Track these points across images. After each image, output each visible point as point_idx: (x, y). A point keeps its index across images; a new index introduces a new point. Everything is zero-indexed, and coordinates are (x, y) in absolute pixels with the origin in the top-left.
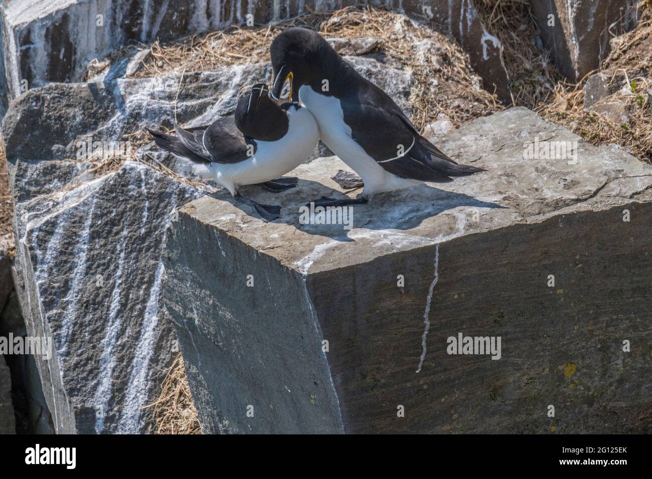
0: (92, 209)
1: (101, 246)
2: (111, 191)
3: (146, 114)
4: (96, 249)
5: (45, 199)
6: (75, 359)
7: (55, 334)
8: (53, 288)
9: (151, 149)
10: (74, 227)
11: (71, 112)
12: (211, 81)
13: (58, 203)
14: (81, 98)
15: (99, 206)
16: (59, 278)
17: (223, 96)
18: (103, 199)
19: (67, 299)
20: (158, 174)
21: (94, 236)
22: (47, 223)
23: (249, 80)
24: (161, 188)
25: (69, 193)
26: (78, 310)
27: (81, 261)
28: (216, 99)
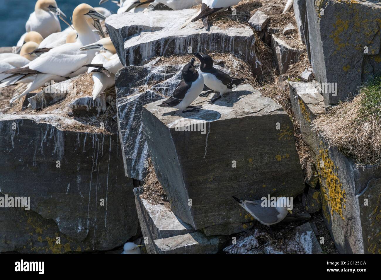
1: (138, 113)
2: (142, 98)
3: (156, 76)
5: (125, 98)
6: (128, 144)
7: (123, 137)
8: (124, 123)
9: (155, 86)
10: (131, 107)
11: (135, 74)
12: (175, 68)
13: (128, 100)
14: (138, 70)
15: (138, 101)
16: (126, 121)
17: (178, 73)
18: (140, 100)
19: (127, 127)
20: (156, 93)
21: (136, 110)
22: (124, 105)
24: (157, 98)
25: (131, 97)
26: (130, 130)
27: (132, 117)
28: (176, 74)
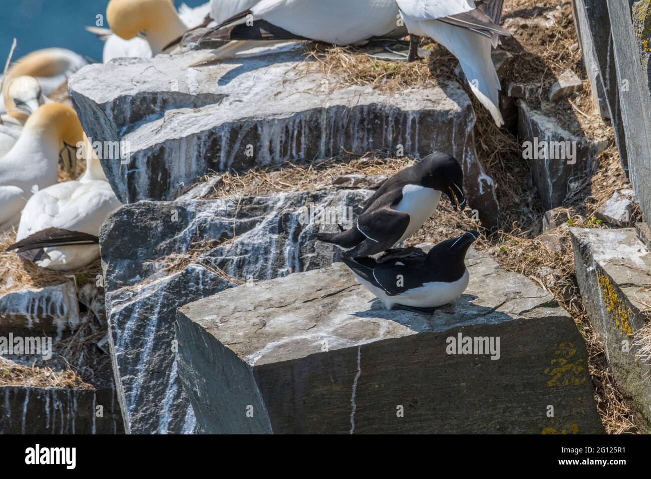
0: (161, 299)
1: (166, 328)
2: (175, 287)
3: (210, 227)
4: (162, 331)
5: (128, 290)
6: (140, 415)
7: (127, 394)
8: (128, 358)
9: (210, 255)
10: (146, 313)
11: (154, 223)
12: (261, 204)
13: (137, 294)
14: (162, 213)
15: (165, 297)
16: (133, 351)
17: (268, 216)
18: (170, 292)
19: (138, 368)
20: (212, 274)
21: (161, 320)
22: (126, 309)
23: (288, 204)
24: (214, 285)
25: (146, 286)
26: (145, 376)
27: (150, 340)
28: (263, 218)
